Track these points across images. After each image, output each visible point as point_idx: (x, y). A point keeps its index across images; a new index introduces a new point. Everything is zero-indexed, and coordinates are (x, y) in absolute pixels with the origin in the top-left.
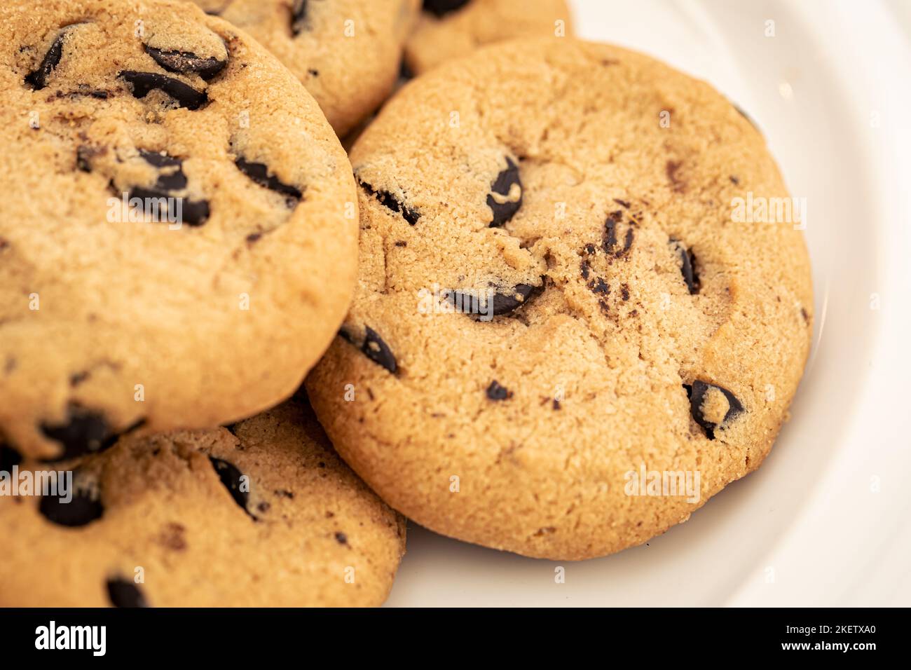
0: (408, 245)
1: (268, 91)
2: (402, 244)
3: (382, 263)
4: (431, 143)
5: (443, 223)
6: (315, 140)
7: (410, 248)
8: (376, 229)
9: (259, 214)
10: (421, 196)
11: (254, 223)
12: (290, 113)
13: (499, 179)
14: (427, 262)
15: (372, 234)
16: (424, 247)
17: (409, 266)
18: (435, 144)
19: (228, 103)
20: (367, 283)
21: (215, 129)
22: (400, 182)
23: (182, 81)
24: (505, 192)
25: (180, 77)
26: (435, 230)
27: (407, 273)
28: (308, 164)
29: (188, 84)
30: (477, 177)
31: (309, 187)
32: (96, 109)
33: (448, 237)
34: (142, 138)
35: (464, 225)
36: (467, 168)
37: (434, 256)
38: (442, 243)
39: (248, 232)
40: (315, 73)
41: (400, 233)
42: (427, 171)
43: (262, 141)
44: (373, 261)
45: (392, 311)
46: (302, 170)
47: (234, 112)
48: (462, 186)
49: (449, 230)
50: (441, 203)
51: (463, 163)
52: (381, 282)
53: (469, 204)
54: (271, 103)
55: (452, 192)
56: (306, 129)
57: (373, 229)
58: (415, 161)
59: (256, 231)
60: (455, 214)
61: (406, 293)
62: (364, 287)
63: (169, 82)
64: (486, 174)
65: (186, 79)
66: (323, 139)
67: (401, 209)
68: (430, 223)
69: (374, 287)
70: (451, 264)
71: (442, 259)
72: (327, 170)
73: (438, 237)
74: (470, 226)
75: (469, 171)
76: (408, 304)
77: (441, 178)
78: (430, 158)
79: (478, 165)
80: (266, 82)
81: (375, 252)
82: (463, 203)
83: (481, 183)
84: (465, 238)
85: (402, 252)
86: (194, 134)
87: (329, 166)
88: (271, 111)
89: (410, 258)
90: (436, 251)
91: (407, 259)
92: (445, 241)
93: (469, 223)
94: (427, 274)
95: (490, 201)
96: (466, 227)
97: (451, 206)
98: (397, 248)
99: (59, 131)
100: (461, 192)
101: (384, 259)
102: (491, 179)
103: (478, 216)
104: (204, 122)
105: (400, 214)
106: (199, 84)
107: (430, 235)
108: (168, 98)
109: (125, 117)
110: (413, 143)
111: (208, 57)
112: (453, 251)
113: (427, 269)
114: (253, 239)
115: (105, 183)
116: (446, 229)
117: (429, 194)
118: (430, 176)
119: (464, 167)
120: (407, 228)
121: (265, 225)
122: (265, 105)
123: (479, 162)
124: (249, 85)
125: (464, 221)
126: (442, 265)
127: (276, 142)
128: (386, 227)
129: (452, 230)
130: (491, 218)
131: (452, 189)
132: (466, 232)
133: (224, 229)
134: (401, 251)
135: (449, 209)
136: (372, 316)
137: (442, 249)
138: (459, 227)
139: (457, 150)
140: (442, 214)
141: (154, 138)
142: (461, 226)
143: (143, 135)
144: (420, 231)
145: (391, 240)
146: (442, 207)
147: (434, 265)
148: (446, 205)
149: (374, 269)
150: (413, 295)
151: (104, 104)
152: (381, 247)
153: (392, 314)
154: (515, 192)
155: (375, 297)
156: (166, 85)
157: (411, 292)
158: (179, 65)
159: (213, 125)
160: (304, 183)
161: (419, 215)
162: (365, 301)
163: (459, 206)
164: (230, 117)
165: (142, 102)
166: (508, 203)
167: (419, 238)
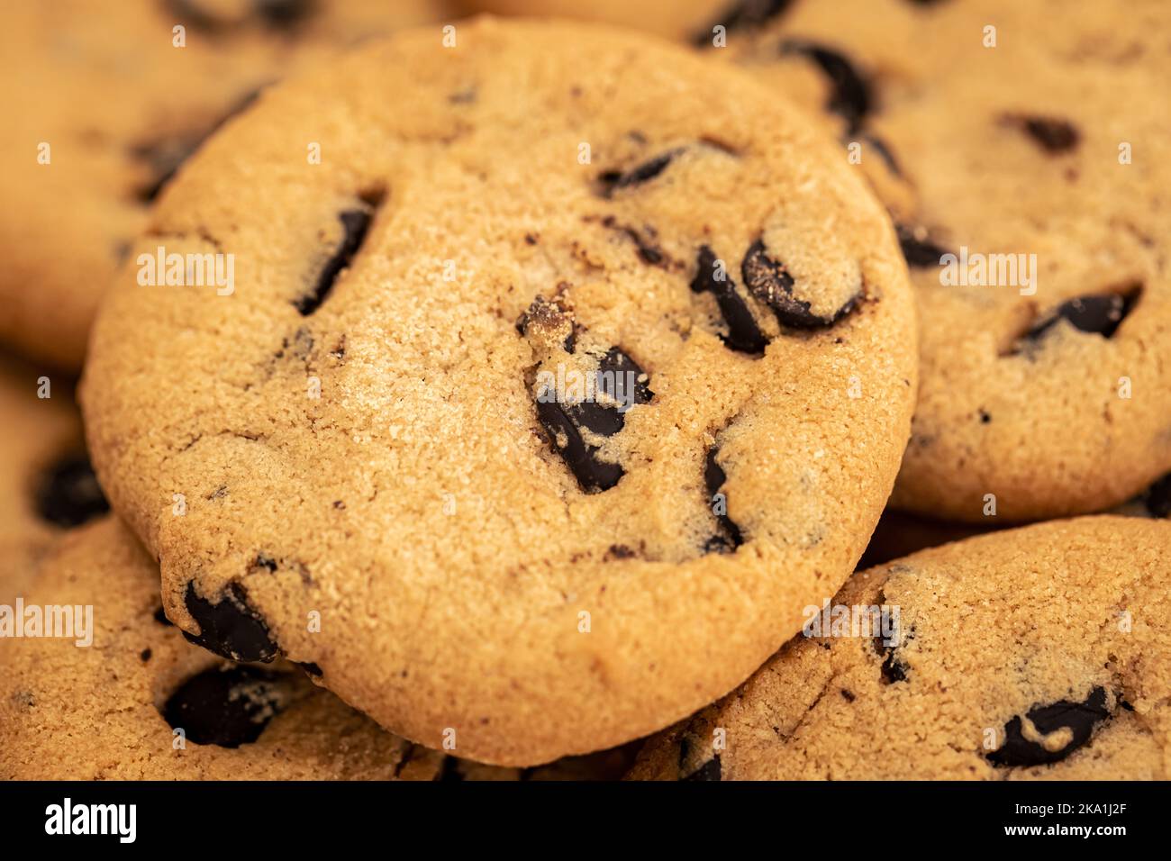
0: (855, 702)
1: (827, 391)
2: (848, 696)
3: (809, 701)
4: (1011, 603)
5: (919, 708)
6: (823, 492)
7: (854, 708)
8: (832, 655)
9: (655, 529)
10: (925, 656)
11: (640, 537)
12: (825, 436)
13: (1052, 707)
14: (857, 741)
15: (822, 657)
16: (870, 719)
17: (832, 729)
18: (1015, 608)
19: (771, 372)
20: (770, 712)
21: (723, 392)
22: (918, 620)
23: (748, 307)
24: (1044, 729)
25: (750, 300)
26: (901, 710)
27: (823, 735)
28: (778, 514)
29: (753, 315)
30: (1022, 685)
31: (754, 541)
32: (623, 267)
33: (911, 729)
34: (639, 341)
35: (949, 730)
36: (1021, 665)
37: (872, 739)
38: (896, 731)
39: (621, 541)
40: (986, 419)
41: (857, 682)
42: (967, 631)
43: (751, 444)
44: (799, 691)
45: (765, 765)
46: (762, 516)
47: (768, 388)
48: (990, 681)
49: (919, 722)
50: (940, 683)
51: (1022, 656)
52: (789, 723)
53: (978, 709)
54: (815, 408)
55: (968, 681)
56: (825, 470)
57: (828, 654)
58: (966, 610)
59: (634, 547)
60: (945, 708)
61: (800, 757)
62: (762, 712)
63: (730, 296)
64: (1037, 688)
65: (755, 308)
66: (837, 499)
67: (887, 655)
68: (905, 697)
69: (774, 722)
70: (884, 764)
71: (880, 751)
72: (800, 538)
73: (897, 721)
74: (954, 738)
75: (1020, 670)
76: (790, 771)
77: (974, 654)
78: (989, 618)
79: (1039, 673)
80: (837, 379)
81: (810, 681)
82: (972, 703)
83: (1018, 695)
84: (931, 745)
85: (839, 706)
86: (690, 380)
87: (809, 535)
88: (806, 417)
89: (841, 720)
90: (881, 735)
91: (838, 717)
92: (903, 731)
93: (955, 732)
94: (842, 753)
95: (1013, 726)
96: (947, 735)
97: (950, 694)
98: (839, 696)
99: (559, 263)
100: (982, 688)
101: (815, 698)
102: (1039, 700)
103: (975, 733)
104: (717, 374)
105: (880, 661)
106: (769, 325)
107: (892, 711)
108: (718, 316)
109: (644, 301)
110: (991, 587)
111: (801, 298)
112: (901, 750)
113: (849, 747)
114: (619, 552)
115: (528, 363)
116: (916, 717)
117: (939, 661)
118: (962, 641)
119: (1020, 660)
120: (871, 682)
121: (651, 547)
122: (804, 406)
123: (1044, 669)
124: (814, 368)
125: (950, 725)
126: (872, 757)
127: (760, 459)
128: (846, 663)
129: (923, 724)
130: (994, 747)
131: (974, 677)
132: (941, 739)
133: (603, 517)
134: (839, 703)
135: (944, 697)
136: (737, 754)
137: (889, 739)
138: (936, 727)
139: (1033, 634)
140: (928, 696)
141: (654, 352)
142: (943, 728)
143: (643, 339)
144: (885, 697)
145: (839, 682)
146: (937, 689)
147: (863, 750)
148: (944, 690)
149: (794, 701)
150: (805, 766)
151: (640, 269)
152: (823, 681)
153: (762, 768)
154: (1058, 738)
155: (764, 734)
156: (725, 298)
157: (808, 760)
158: (758, 283)
159: (724, 386)
160: (753, 533)
161: (903, 677)
162: (746, 730)
163: (962, 702)
164: (758, 389)
165: (692, 298)
166: (1036, 746)
167: (875, 704)
